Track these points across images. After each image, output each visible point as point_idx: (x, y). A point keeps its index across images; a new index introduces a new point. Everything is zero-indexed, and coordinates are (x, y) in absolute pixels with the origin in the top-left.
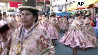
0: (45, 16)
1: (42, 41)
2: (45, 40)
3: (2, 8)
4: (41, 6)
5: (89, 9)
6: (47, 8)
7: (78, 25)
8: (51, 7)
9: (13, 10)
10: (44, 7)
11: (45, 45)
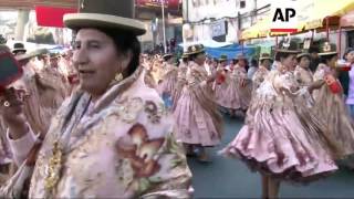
0: (167, 59)
1: (136, 146)
2: (147, 141)
3: (8, 30)
4: (150, 22)
5: (324, 33)
6: (171, 30)
7: (282, 89)
8: (186, 27)
9: (50, 36)
10: (160, 24)
11: (147, 164)
